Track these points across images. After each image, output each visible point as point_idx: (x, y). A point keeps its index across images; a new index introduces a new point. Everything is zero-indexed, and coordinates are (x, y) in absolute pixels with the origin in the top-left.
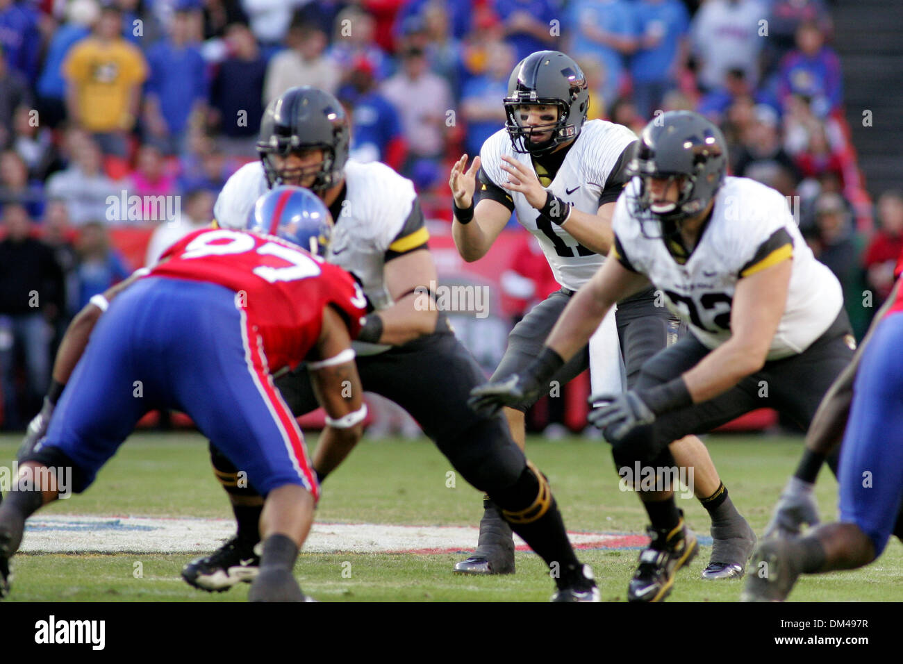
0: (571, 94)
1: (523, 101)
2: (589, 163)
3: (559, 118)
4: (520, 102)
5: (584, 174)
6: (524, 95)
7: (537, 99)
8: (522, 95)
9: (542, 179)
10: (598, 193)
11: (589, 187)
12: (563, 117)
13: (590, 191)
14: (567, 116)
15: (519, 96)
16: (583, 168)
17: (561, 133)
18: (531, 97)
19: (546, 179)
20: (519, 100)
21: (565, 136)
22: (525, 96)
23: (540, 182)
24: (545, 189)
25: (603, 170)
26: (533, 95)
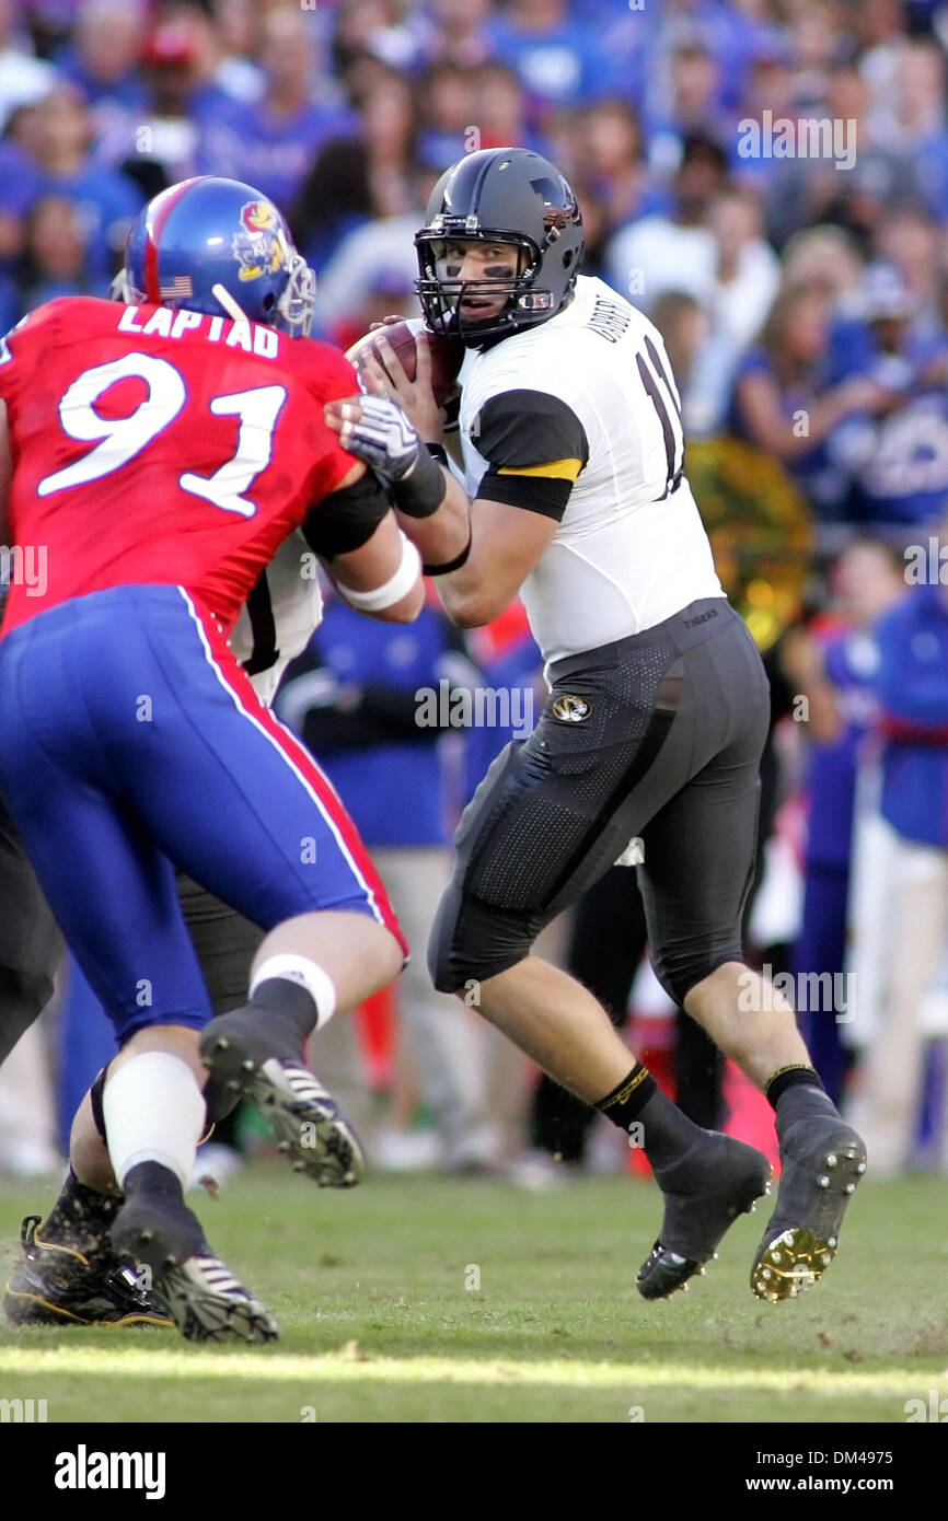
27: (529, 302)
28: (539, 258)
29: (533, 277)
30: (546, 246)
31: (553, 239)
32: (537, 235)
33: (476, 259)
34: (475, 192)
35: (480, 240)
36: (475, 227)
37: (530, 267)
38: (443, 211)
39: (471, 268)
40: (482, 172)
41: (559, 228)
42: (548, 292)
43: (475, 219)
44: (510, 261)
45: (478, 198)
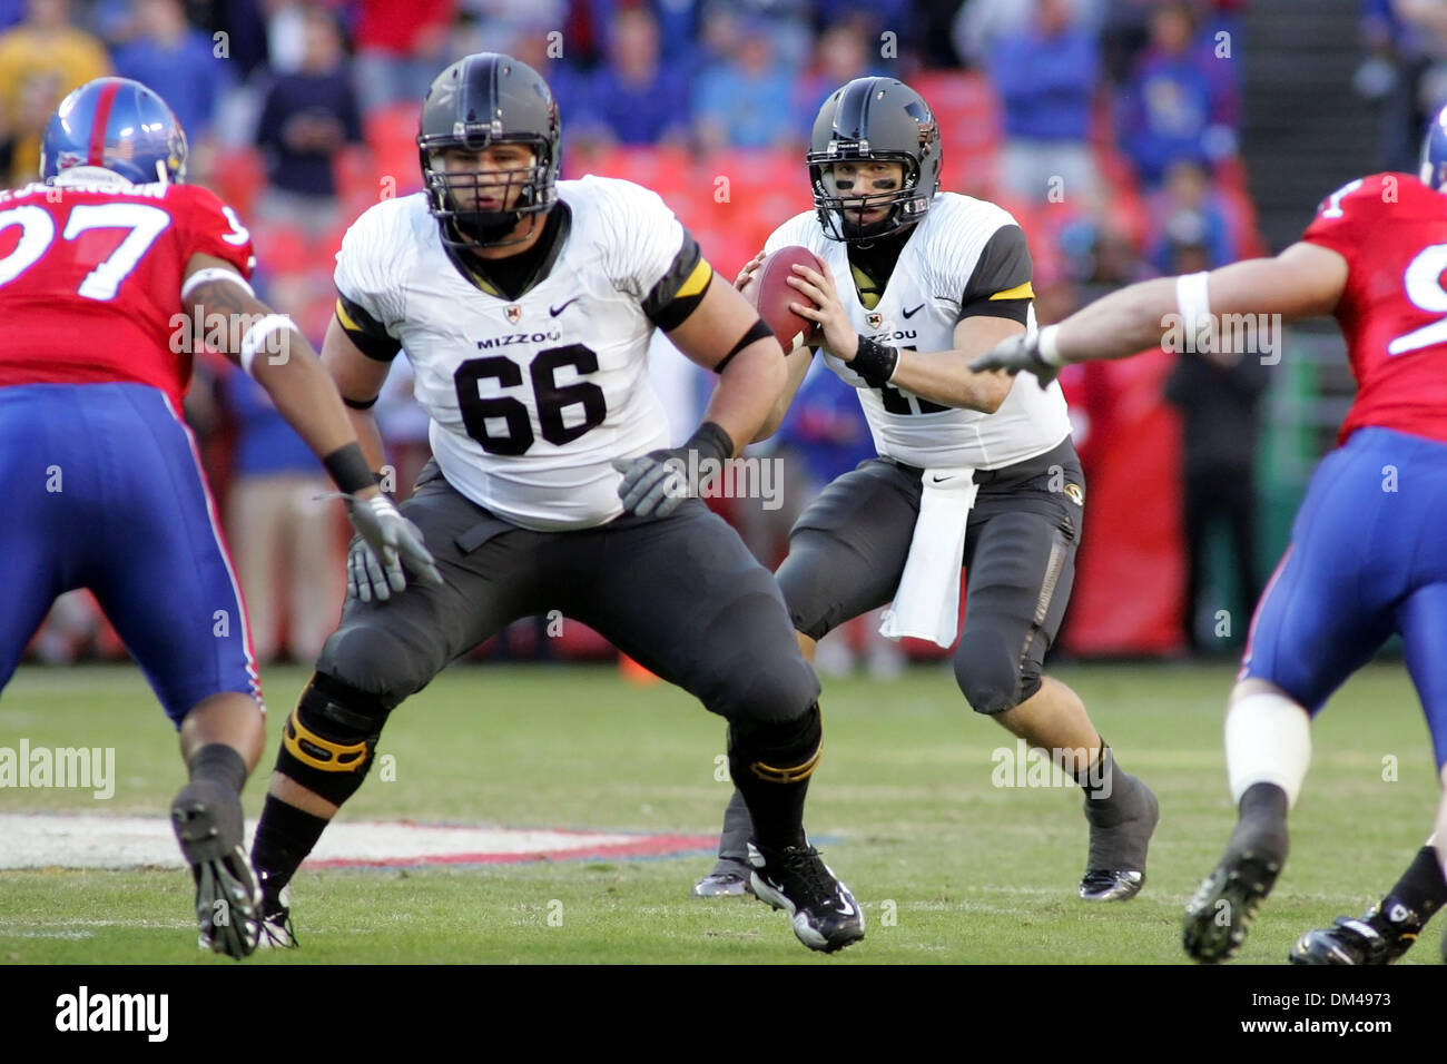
0: (922, 144)
1: (848, 156)
2: (936, 266)
3: (904, 183)
4: (843, 158)
5: (929, 284)
6: (848, 146)
7: (870, 153)
8: (843, 146)
9: (865, 295)
10: (952, 312)
11: (938, 305)
12: (910, 183)
13: (941, 312)
14: (917, 180)
15: (839, 149)
16: (928, 275)
17: (907, 208)
18: (861, 150)
19: (870, 297)
20: (839, 155)
21: (913, 213)
22: (850, 149)
23: (862, 302)
24: (869, 312)
25: (958, 273)
26: (864, 147)
27: (912, 206)
28: (917, 170)
29: (914, 186)
30: (921, 159)
31: (927, 153)
32: (913, 150)
33: (866, 176)
34: (862, 119)
35: (873, 161)
36: (867, 150)
37: (910, 178)
38: (835, 138)
39: (862, 183)
40: (866, 99)
41: (929, 143)
42: (924, 198)
43: (866, 143)
44: (895, 174)
45: (866, 124)
